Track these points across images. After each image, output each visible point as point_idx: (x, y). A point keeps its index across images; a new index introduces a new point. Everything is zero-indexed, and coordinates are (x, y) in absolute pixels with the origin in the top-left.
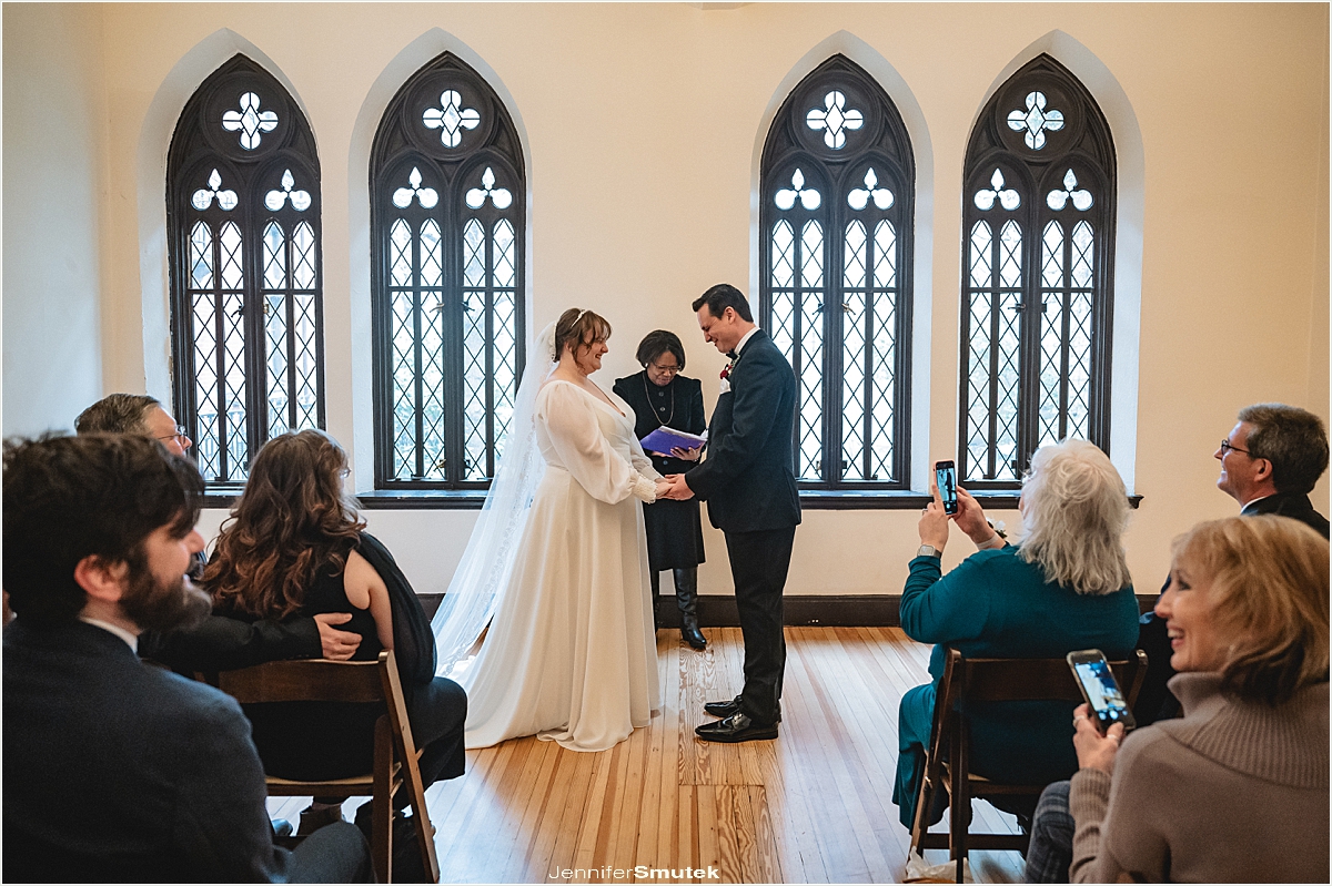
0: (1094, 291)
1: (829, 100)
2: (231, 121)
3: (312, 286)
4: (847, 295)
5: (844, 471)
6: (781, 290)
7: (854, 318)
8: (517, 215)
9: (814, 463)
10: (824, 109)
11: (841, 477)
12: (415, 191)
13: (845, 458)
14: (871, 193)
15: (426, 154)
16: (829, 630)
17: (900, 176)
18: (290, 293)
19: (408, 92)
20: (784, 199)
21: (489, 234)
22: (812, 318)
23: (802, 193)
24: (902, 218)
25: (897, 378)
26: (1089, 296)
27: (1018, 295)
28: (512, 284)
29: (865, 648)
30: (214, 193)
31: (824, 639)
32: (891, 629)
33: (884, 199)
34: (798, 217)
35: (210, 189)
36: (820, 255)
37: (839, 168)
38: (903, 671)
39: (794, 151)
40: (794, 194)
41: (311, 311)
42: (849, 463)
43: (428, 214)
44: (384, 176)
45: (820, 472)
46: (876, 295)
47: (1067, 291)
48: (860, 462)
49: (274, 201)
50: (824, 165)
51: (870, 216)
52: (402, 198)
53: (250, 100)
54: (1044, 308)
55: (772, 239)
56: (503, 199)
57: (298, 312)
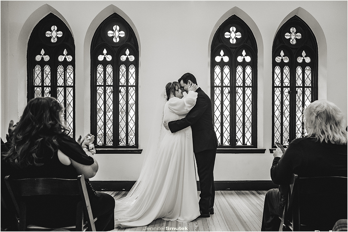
0: (312, 87)
1: (231, 29)
2: (48, 34)
3: (72, 85)
4: (237, 88)
5: (237, 142)
6: (217, 87)
7: (239, 96)
8: (136, 63)
9: (227, 140)
10: (230, 32)
11: (236, 144)
12: (105, 56)
13: (237, 138)
14: (244, 57)
15: (108, 44)
16: (233, 192)
17: (253, 52)
18: (65, 87)
19: (103, 25)
20: (218, 59)
21: (128, 70)
22: (227, 95)
23: (223, 57)
24: (254, 64)
25: (253, 114)
26: (310, 89)
27: (289, 89)
28: (134, 84)
29: (245, 197)
30: (42, 56)
31: (232, 194)
32: (252, 191)
33: (248, 59)
34: (222, 64)
35: (41, 55)
36: (229, 76)
37: (234, 49)
38: (258, 202)
39: (221, 44)
40: (221, 57)
41: (72, 93)
42: (238, 140)
43: (108, 63)
44: (95, 51)
45: (229, 143)
46: (246, 88)
47: (304, 87)
48: (241, 140)
49: (61, 58)
50: (230, 48)
51: (244, 64)
52: (101, 58)
53: (54, 28)
54: (297, 92)
55: (214, 71)
56: (132, 58)
57: (67, 93)
